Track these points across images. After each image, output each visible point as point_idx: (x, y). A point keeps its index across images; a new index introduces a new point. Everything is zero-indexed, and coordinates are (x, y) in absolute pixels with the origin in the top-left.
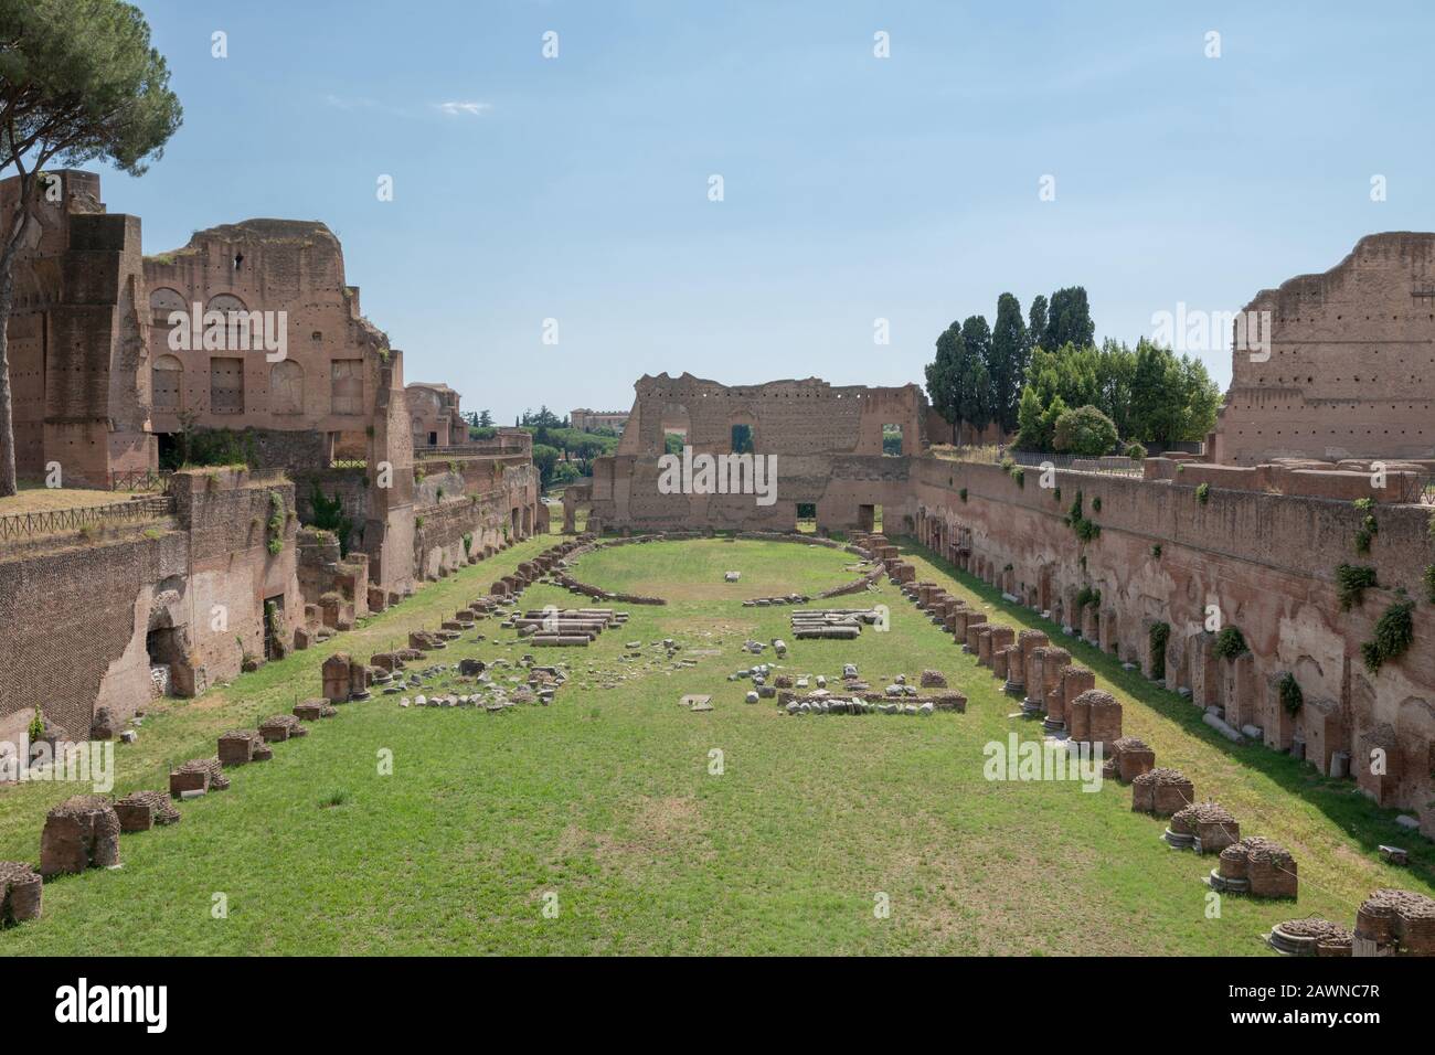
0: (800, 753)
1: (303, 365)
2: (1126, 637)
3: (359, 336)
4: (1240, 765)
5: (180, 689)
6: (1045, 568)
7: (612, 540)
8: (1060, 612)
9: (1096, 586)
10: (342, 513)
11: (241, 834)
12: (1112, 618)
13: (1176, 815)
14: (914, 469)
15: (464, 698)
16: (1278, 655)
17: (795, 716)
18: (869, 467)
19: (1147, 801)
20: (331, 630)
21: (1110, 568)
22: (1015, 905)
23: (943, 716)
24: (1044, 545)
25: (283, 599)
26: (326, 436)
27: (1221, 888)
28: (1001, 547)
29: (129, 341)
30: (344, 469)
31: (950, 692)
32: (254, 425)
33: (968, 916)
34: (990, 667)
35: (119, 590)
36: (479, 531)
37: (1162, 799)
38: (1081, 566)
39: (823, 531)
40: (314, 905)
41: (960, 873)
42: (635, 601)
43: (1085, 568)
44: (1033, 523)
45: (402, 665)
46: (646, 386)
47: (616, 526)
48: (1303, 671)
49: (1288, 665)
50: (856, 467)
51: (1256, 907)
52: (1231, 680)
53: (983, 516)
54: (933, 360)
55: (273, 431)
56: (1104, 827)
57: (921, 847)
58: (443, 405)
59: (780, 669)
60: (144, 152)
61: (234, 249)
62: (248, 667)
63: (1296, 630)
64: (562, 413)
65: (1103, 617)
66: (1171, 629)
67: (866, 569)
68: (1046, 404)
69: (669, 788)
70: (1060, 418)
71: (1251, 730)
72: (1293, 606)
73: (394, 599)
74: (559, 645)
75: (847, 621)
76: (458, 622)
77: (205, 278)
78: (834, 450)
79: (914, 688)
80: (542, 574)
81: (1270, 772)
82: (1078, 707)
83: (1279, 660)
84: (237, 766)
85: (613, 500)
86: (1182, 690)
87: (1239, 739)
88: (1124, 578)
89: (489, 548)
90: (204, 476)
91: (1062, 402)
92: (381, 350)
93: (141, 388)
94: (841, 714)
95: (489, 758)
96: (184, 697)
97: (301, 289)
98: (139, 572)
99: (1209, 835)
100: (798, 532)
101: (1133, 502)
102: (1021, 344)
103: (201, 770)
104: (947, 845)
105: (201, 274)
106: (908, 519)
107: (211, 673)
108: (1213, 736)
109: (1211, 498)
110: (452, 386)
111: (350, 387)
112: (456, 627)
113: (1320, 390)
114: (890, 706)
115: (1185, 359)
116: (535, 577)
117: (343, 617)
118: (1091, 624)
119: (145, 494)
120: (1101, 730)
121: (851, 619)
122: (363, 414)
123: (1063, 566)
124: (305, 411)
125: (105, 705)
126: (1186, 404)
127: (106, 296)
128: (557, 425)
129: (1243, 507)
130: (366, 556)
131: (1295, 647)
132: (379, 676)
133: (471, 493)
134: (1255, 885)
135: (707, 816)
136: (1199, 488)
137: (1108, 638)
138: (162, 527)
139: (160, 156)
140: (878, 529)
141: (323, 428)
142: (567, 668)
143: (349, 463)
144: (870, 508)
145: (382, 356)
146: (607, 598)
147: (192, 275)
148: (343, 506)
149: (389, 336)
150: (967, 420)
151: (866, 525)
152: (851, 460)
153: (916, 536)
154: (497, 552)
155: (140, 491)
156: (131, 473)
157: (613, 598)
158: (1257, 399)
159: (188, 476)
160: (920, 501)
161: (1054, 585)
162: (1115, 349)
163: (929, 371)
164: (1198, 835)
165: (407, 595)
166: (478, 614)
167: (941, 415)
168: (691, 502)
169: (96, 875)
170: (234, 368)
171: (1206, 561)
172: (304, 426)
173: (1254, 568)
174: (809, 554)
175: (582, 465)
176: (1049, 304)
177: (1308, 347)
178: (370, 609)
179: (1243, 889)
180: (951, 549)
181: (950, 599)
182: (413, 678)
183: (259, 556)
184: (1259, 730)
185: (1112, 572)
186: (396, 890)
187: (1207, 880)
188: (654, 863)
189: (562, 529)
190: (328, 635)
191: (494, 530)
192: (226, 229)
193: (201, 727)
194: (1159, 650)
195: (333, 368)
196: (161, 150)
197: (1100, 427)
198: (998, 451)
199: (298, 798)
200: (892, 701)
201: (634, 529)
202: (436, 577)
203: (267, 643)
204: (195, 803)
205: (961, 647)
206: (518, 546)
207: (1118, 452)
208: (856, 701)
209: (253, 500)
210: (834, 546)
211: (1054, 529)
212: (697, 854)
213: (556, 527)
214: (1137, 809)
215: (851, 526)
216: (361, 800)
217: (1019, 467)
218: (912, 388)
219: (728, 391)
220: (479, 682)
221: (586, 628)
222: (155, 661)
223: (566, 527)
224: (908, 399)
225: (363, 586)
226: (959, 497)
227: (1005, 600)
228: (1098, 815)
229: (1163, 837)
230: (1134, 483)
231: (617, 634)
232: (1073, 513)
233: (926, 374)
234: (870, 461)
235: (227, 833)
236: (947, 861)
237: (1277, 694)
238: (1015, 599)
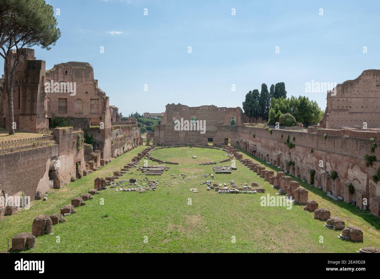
0: (225, 204)
1: (83, 100)
2: (302, 173)
3: (98, 93)
4: (339, 207)
5: (56, 186)
6: (279, 155)
7: (160, 147)
8: (283, 167)
9: (293, 160)
10: (93, 140)
11: (83, 225)
12: (299, 169)
13: (328, 220)
14: (239, 129)
15: (133, 189)
16: (347, 178)
17: (220, 194)
18: (227, 129)
19: (318, 216)
20: (92, 171)
21: (298, 156)
22: (291, 244)
23: (259, 194)
24: (278, 149)
25: (80, 163)
26: (89, 120)
27: (343, 239)
28: (265, 150)
29: (42, 94)
30: (93, 128)
31: (260, 187)
32: (70, 116)
33: (280, 246)
34: (268, 181)
35: (42, 160)
36: (126, 145)
37: (323, 216)
38: (289, 155)
39: (215, 145)
40: (107, 244)
41: (275, 235)
42: (171, 163)
43: (290, 155)
44: (275, 144)
45: (113, 180)
46: (168, 107)
47: (160, 143)
48: (355, 183)
49: (350, 181)
50: (224, 129)
51: (353, 244)
52: (334, 185)
53: (260, 142)
54: (244, 101)
55: (75, 118)
56: (308, 223)
57: (263, 229)
58: (114, 111)
59: (213, 182)
60: (50, 44)
61: (65, 69)
62: (72, 180)
63: (353, 172)
64: (141, 114)
65: (296, 168)
66: (316, 171)
67: (229, 155)
68: (276, 113)
69: (193, 213)
70: (281, 116)
71: (340, 198)
72: (352, 166)
73: (107, 162)
74: (153, 175)
75: (228, 169)
76: (125, 169)
77: (57, 77)
78: (218, 124)
79: (250, 187)
80: (144, 156)
81: (348, 209)
82: (296, 192)
83: (348, 180)
84: (77, 207)
85: (160, 137)
86: (320, 187)
87: (337, 200)
88: (302, 158)
89: (128, 149)
90: (63, 130)
91: (280, 112)
92: (104, 97)
93: (45, 106)
94: (233, 194)
95: (143, 205)
96: (58, 189)
97: (83, 80)
98: (47, 155)
99: (337, 225)
100: (209, 145)
101: (305, 138)
102: (267, 97)
103: (69, 208)
104: (269, 228)
105: (56, 76)
106: (237, 142)
107: (64, 182)
108: (330, 199)
109: (328, 138)
110: (116, 106)
111: (95, 106)
112: (125, 170)
113: (353, 110)
114: (245, 191)
115: (312, 101)
116: (142, 157)
117: (94, 167)
118: (292, 170)
119: (47, 134)
120: (303, 198)
121: (229, 168)
122: (98, 113)
123: (284, 155)
124: (83, 112)
125: (39, 191)
126: (312, 113)
127: (36, 82)
128: (140, 117)
129: (337, 140)
130: (100, 151)
131: (352, 176)
132: (108, 183)
133: (124, 135)
134: (352, 238)
135: (205, 220)
136: (324, 135)
137: (297, 174)
138: (52, 143)
139: (54, 45)
140: (229, 145)
141: (87, 117)
142: (157, 181)
143: (95, 126)
144: (227, 139)
145: (104, 98)
146: (163, 163)
147: (54, 76)
148: (93, 138)
149: (106, 93)
150: (253, 116)
151: (226, 144)
152: (223, 127)
153: (240, 147)
154: (130, 150)
155: (45, 134)
156: (42, 129)
157: (165, 163)
158: (337, 112)
159: (58, 129)
160: (241, 138)
161: (281, 160)
162: (294, 98)
163: (244, 104)
164: (334, 225)
165: (110, 161)
166: (130, 167)
167: (247, 115)
168: (180, 137)
169: (47, 236)
170: (64, 101)
171: (326, 154)
172: (83, 117)
173: (340, 156)
174: (213, 151)
175: (147, 127)
176: (275, 86)
177: (350, 99)
178: (101, 165)
179: (349, 239)
180: (250, 150)
181: (254, 163)
182: (117, 184)
183: (75, 151)
184: (342, 198)
185: (299, 157)
186: (128, 240)
187: (339, 237)
188: (194, 233)
189: (146, 144)
190: (91, 172)
191: (130, 144)
192: (63, 64)
193: (64, 196)
194: (312, 177)
195: (91, 101)
196: (55, 43)
197: (291, 119)
198: (264, 125)
199: (95, 216)
200: (246, 190)
201: (165, 144)
202: (116, 157)
203: (77, 174)
204: (68, 217)
205: (259, 176)
206: (135, 149)
207: (296, 125)
208: (236, 190)
209: (74, 136)
210: (219, 149)
211: (281, 145)
212: (205, 230)
213: (144, 144)
214: (316, 218)
215: (223, 144)
216: (113, 216)
217: (271, 129)
218: (239, 108)
219: (190, 108)
220: (135, 185)
221: (160, 170)
222: (50, 179)
223: (147, 144)
224: (238, 111)
225: (99, 159)
226: (253, 136)
227: (267, 164)
228: (306, 220)
229: (325, 226)
230: (305, 134)
231: (168, 172)
232: (287, 141)
233: (243, 104)
234: (227, 127)
235: (79, 225)
236: (270, 232)
237: (348, 188)
238: (270, 164)
